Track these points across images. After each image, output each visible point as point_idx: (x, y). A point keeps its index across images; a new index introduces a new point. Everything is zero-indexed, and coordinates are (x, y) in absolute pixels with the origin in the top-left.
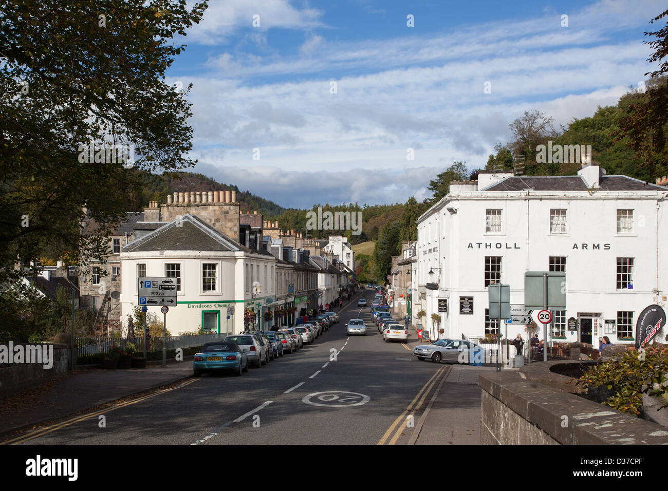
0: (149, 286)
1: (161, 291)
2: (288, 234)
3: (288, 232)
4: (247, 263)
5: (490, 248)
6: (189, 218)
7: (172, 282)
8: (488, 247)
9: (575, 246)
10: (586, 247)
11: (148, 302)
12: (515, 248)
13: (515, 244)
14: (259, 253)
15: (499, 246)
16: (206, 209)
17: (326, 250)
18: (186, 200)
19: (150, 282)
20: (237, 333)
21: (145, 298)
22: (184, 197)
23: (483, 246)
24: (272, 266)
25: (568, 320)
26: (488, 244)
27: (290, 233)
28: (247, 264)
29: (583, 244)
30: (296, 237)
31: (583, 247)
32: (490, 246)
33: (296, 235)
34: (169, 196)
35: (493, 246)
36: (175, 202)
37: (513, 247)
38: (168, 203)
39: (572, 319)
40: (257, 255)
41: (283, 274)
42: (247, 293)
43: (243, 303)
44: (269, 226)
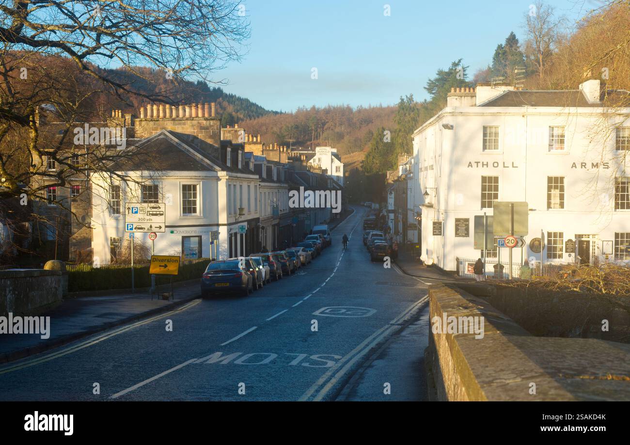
0: (136, 212)
1: (148, 217)
2: (271, 148)
3: (271, 146)
4: (230, 183)
5: (487, 167)
6: (165, 135)
7: (160, 208)
8: (485, 166)
9: (574, 165)
10: (584, 166)
11: (135, 228)
12: (513, 167)
13: (513, 163)
14: (242, 172)
15: (496, 165)
16: (184, 124)
17: (313, 164)
18: (161, 115)
19: (137, 208)
20: (221, 258)
21: (132, 225)
22: (158, 110)
23: (480, 165)
24: (256, 186)
25: (566, 242)
26: (485, 163)
27: (273, 147)
28: (229, 185)
29: (582, 163)
30: (280, 151)
31: (582, 166)
32: (487, 165)
33: (280, 149)
34: (142, 110)
35: (490, 165)
36: (149, 116)
37: (511, 166)
38: (141, 117)
39: (570, 241)
40: (239, 175)
41: (267, 194)
42: (230, 216)
43: (226, 227)
44: (251, 140)
